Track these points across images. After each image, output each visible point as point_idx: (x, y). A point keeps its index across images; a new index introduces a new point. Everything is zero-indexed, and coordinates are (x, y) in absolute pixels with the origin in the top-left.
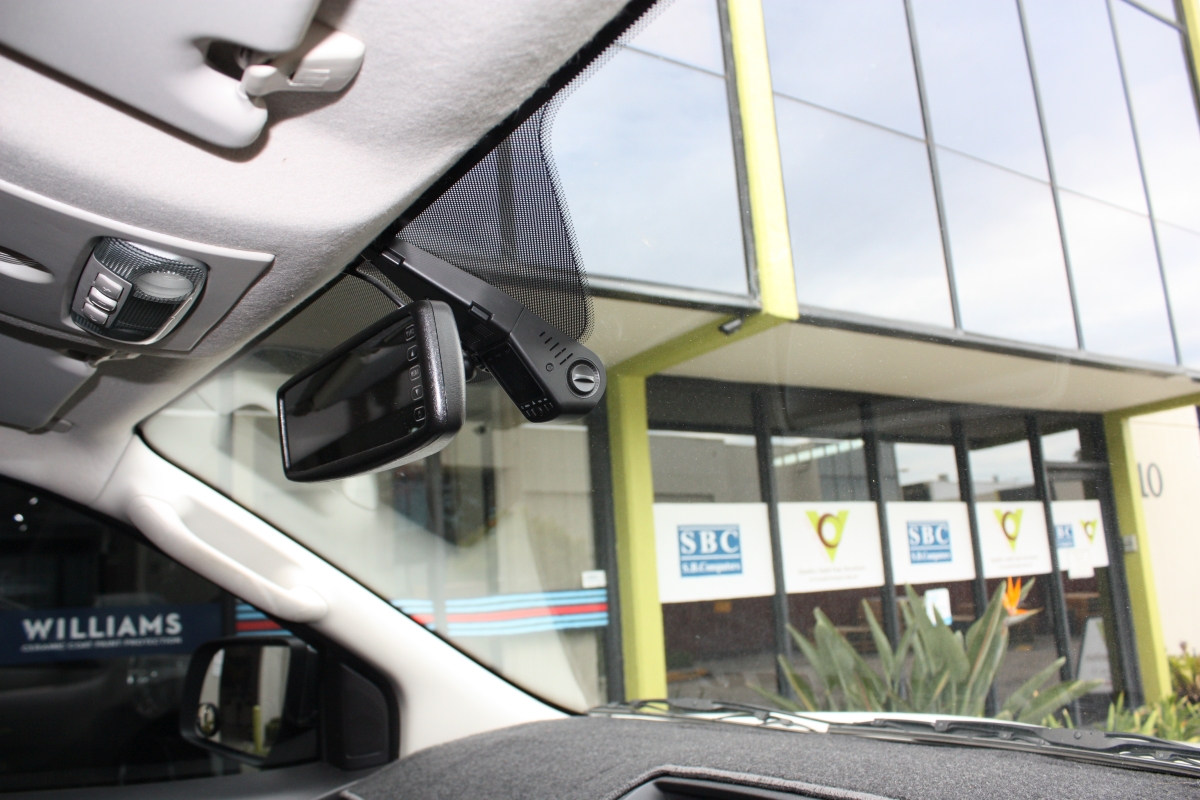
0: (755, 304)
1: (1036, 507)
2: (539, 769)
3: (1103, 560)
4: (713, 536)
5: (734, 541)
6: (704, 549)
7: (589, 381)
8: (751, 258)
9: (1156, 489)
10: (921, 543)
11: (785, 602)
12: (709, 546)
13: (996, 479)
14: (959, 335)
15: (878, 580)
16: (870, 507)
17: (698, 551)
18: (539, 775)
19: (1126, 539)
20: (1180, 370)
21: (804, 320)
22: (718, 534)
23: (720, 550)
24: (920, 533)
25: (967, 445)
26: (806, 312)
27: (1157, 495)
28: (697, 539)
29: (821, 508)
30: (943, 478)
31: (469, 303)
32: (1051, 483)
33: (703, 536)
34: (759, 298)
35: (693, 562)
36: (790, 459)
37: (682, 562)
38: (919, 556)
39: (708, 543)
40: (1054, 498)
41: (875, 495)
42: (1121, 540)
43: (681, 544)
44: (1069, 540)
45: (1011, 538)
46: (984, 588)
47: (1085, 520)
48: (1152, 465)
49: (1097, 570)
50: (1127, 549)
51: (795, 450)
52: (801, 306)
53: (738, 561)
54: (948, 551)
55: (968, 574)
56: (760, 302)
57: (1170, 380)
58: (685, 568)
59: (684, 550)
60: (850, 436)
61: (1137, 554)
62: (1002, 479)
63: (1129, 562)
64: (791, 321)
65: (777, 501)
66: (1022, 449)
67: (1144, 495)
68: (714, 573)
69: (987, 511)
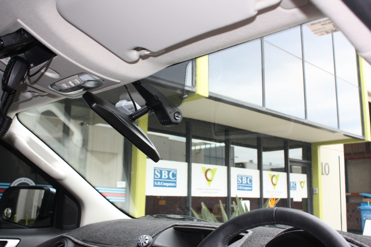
0: (194, 90)
1: (284, 174)
2: (133, 228)
3: (305, 196)
4: (167, 173)
5: (174, 175)
6: (163, 177)
7: (179, 117)
8: (194, 73)
9: (327, 172)
10: (242, 183)
11: (190, 200)
12: (165, 176)
13: (271, 164)
14: (264, 109)
15: (225, 195)
16: (225, 168)
17: (161, 178)
18: (134, 229)
19: (314, 189)
20: (339, 131)
21: (210, 98)
22: (169, 172)
23: (169, 178)
24: (242, 179)
25: (262, 149)
26: (211, 95)
27: (327, 175)
28: (161, 173)
29: (207, 166)
30: (251, 161)
31: (154, 95)
32: (291, 166)
33: (163, 172)
34: (195, 88)
35: (158, 181)
36: (198, 147)
37: (155, 181)
38: (241, 188)
39: (165, 175)
40: (291, 172)
41: (227, 164)
42: (313, 189)
43: (155, 174)
44: (295, 188)
45: (274, 185)
46: (263, 201)
47: (301, 181)
48: (326, 164)
49: (303, 199)
50: (314, 193)
51: (200, 144)
52: (210, 93)
53: (175, 183)
54: (251, 187)
55: (258, 196)
56: (195, 90)
57: (335, 134)
58: (156, 183)
59: (156, 177)
60: (220, 142)
61: (318, 194)
62: (273, 164)
63: (315, 197)
64: (206, 98)
65: (192, 162)
66: (281, 153)
67: (323, 174)
68: (166, 186)
69: (267, 174)
